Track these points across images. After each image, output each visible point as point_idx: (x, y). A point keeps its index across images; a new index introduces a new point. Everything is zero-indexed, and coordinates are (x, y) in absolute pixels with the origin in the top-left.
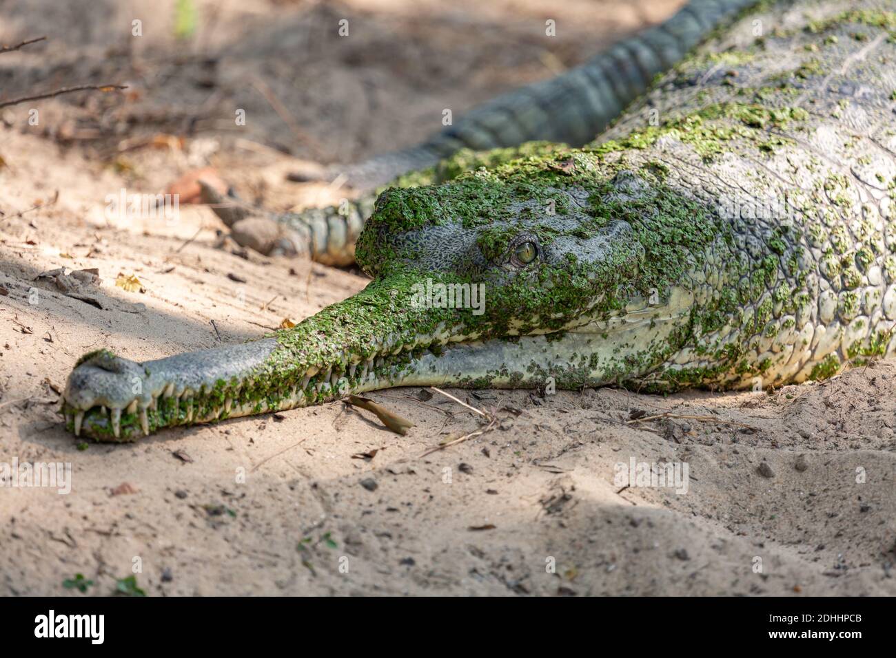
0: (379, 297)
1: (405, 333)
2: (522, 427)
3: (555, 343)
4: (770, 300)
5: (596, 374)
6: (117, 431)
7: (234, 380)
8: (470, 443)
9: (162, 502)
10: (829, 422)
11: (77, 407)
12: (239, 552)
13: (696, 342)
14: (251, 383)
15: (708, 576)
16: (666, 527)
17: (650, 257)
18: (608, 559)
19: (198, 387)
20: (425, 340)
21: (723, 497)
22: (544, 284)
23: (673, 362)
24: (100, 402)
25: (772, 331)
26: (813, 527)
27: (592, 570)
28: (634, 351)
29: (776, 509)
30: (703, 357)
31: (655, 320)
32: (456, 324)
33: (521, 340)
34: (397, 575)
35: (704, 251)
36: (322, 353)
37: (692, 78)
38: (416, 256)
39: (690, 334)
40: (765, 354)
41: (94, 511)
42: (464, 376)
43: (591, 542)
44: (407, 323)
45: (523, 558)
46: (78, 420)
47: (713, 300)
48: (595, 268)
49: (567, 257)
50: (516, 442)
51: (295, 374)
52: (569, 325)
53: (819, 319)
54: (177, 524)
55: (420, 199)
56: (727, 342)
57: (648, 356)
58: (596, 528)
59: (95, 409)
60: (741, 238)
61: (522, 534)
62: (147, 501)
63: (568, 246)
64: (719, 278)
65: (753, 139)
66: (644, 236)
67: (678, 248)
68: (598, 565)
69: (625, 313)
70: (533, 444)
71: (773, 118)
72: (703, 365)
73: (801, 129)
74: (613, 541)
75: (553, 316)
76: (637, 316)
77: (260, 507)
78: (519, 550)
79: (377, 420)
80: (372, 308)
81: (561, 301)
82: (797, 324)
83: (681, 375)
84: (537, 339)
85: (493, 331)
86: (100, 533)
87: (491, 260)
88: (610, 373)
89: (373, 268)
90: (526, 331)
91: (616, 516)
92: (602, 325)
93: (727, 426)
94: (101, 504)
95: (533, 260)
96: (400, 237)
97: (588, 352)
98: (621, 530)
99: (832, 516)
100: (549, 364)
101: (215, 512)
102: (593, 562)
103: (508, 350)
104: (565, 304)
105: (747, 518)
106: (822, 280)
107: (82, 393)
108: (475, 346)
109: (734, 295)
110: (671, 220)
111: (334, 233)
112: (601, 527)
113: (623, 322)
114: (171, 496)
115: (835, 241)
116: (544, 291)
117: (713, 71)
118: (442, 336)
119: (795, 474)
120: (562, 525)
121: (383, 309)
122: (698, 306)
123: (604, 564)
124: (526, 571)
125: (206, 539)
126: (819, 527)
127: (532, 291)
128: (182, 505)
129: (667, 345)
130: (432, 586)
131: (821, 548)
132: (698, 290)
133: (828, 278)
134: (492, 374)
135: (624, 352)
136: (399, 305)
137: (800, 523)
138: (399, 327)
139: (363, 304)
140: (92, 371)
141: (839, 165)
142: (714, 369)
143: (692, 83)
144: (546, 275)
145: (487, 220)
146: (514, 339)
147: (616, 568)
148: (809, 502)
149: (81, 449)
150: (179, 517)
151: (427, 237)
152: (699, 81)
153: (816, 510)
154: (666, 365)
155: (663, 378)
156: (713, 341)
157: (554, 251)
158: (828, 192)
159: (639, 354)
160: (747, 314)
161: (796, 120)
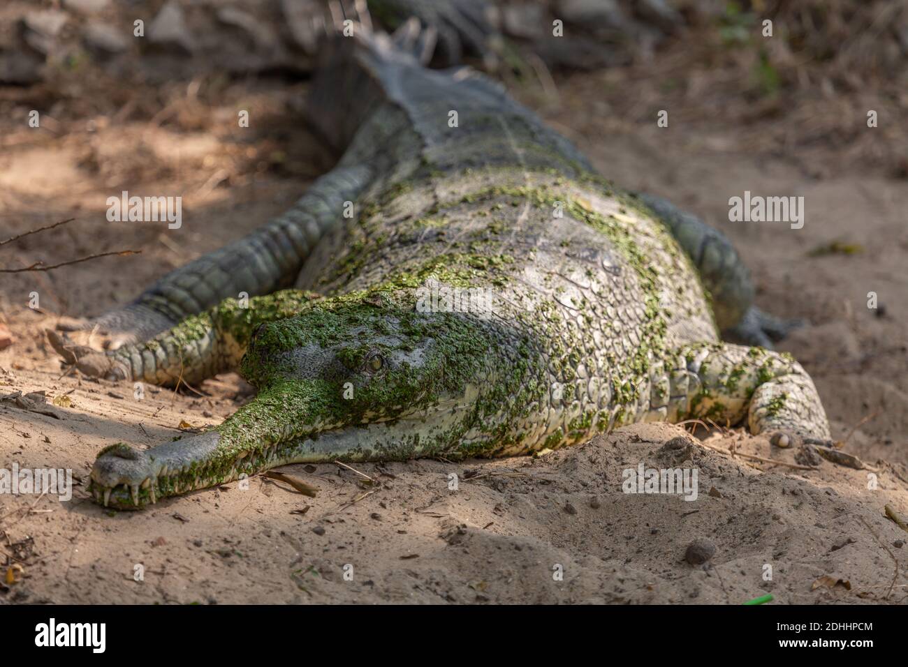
0: (275, 400)
1: (297, 425)
2: (401, 487)
3: (391, 428)
4: (524, 391)
5: (418, 449)
6: (136, 502)
7: (201, 461)
8: (369, 499)
9: (186, 550)
10: (597, 474)
11: (106, 486)
12: (254, 582)
13: (481, 423)
14: (210, 464)
15: (582, 582)
16: (542, 549)
17: (451, 363)
18: (505, 574)
19: (180, 467)
20: (308, 429)
21: (544, 530)
22: (389, 385)
23: (465, 438)
24: (123, 482)
25: (526, 413)
26: (618, 547)
27: (496, 583)
28: (442, 431)
29: (583, 536)
30: (485, 434)
31: (456, 408)
32: (329, 416)
33: (369, 427)
34: (366, 593)
35: (483, 357)
36: (250, 441)
37: (413, 237)
38: (291, 369)
39: (476, 417)
40: (521, 430)
41: (146, 558)
42: (333, 454)
43: (489, 563)
44: (297, 417)
45: (444, 576)
46: (107, 496)
47: (490, 392)
48: (421, 372)
49: (403, 364)
50: (399, 497)
51: (235, 456)
52: (403, 414)
53: (551, 404)
54: (203, 564)
55: (289, 328)
56: (500, 422)
57: (450, 435)
58: (491, 553)
59: (120, 486)
60: (503, 347)
61: (439, 560)
62: (177, 549)
63: (402, 356)
64: (494, 376)
65: (485, 278)
66: (444, 348)
67: (468, 355)
68: (499, 579)
69: (438, 404)
70: (411, 498)
71: (490, 262)
72: (485, 439)
73: (513, 269)
74: (505, 561)
75: (394, 408)
76: (444, 406)
77: (254, 550)
78: (440, 571)
79: (293, 489)
80: (272, 407)
81: (401, 397)
82: (540, 407)
83: (470, 448)
84: (380, 425)
85: (352, 420)
86: (155, 573)
87: (352, 370)
88: (427, 447)
89: (258, 380)
90: (373, 420)
91: (504, 544)
92: (423, 413)
93: (531, 480)
94: (148, 553)
95: (381, 368)
96: (278, 356)
97: (412, 433)
98: (509, 553)
99: (630, 538)
100: (388, 443)
101: (226, 555)
102: (495, 577)
103: (361, 434)
104: (403, 398)
105: (564, 543)
106: (551, 376)
107: (110, 475)
108: (338, 432)
109: (503, 388)
110: (460, 336)
111: (147, 362)
112: (494, 552)
113: (436, 410)
114: (192, 546)
115: (556, 347)
116: (390, 390)
117: (427, 231)
118: (319, 426)
119: (592, 511)
120: (466, 552)
121: (280, 408)
122: (482, 397)
123: (504, 578)
124: (449, 586)
125: (227, 574)
126: (623, 546)
127: (382, 391)
128: (200, 551)
129: (462, 426)
130: (393, 599)
131: (628, 561)
132: (482, 385)
133: (554, 374)
134: (352, 452)
135: (436, 432)
136: (290, 404)
137: (606, 544)
138: (292, 420)
139: (265, 405)
140: (114, 459)
141: (545, 293)
142: (491, 441)
143: (414, 242)
144: (391, 378)
145: (337, 342)
146: (365, 426)
147: (513, 580)
148: (608, 530)
149: (112, 516)
150: (202, 559)
151: (297, 356)
152: (419, 240)
153: (616, 534)
154: (461, 440)
155: (458, 450)
156: (491, 421)
157: (394, 361)
158: (545, 313)
159: (445, 433)
160: (512, 401)
161: (507, 263)
